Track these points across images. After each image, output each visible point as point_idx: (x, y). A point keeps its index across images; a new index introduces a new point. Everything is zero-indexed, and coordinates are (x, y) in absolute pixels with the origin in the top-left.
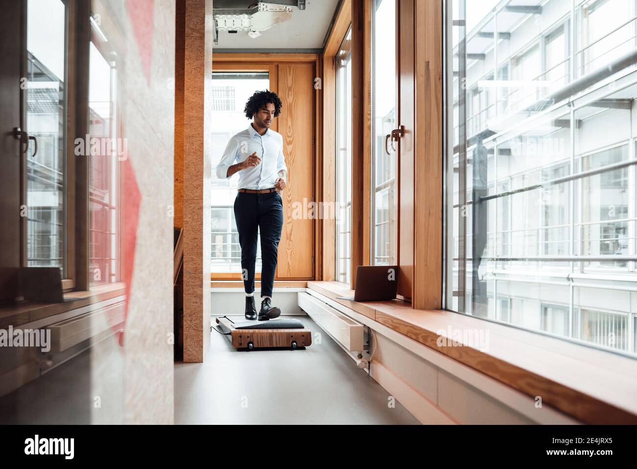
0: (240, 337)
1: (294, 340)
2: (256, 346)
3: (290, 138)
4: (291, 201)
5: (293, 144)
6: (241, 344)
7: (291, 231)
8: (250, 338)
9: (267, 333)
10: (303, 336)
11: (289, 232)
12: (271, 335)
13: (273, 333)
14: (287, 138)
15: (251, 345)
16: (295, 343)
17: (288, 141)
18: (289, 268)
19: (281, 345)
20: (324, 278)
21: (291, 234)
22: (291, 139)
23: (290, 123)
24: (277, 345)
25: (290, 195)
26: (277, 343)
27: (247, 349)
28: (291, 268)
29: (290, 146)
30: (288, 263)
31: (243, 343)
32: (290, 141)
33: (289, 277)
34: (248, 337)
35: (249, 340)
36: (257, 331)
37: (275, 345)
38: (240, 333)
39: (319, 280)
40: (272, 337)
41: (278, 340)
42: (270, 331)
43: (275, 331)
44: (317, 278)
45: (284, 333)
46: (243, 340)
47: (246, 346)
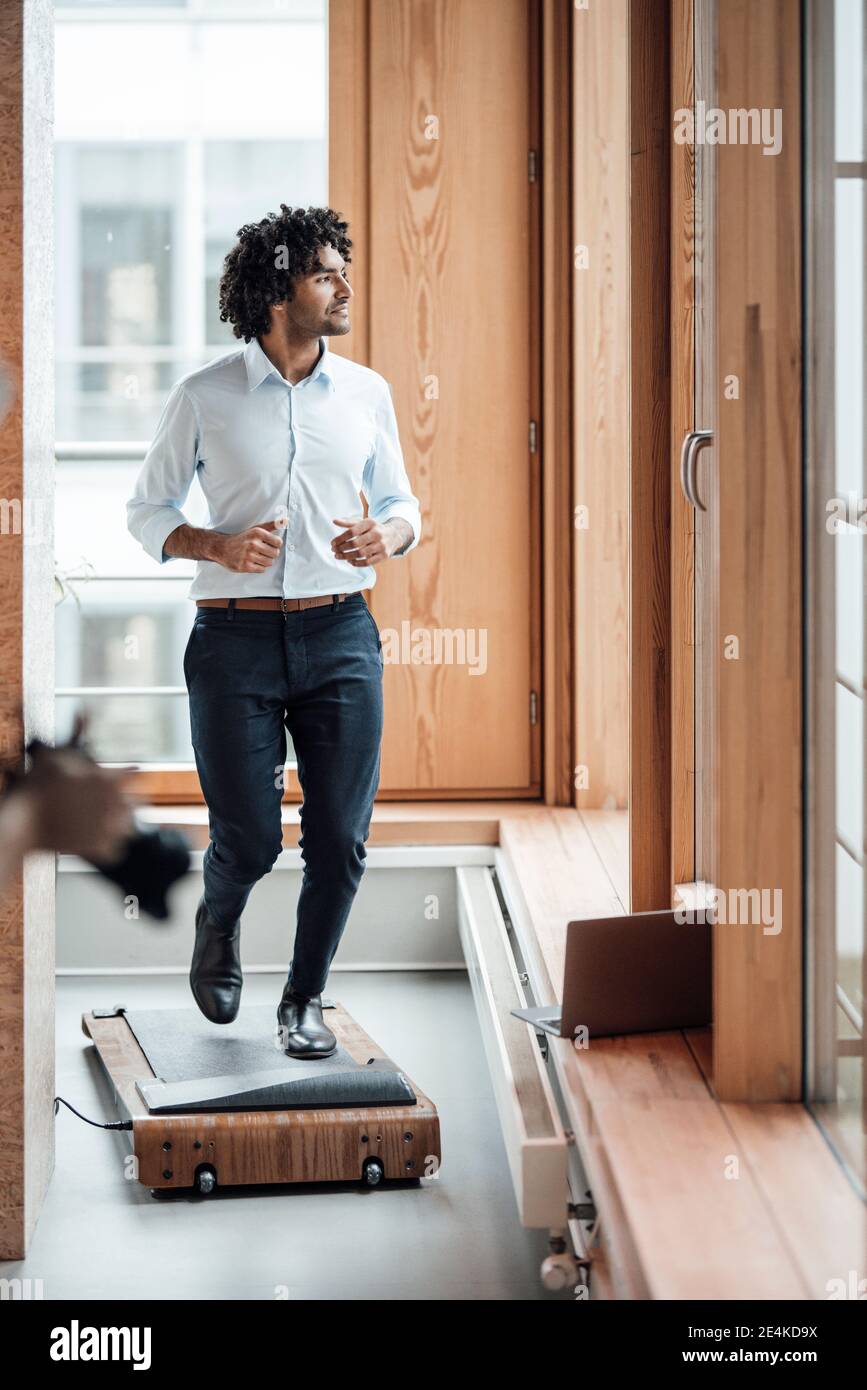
0: (168, 1145)
1: (374, 1153)
2: (226, 1180)
3: (424, 158)
4: (429, 440)
5: (438, 183)
6: (168, 1175)
7: (434, 578)
8: (207, 1147)
9: (269, 1128)
10: (408, 1136)
11: (422, 582)
12: (285, 1135)
13: (292, 1126)
14: (412, 156)
15: (208, 1176)
16: (375, 1167)
17: (417, 171)
18: (422, 742)
19: (322, 1175)
20: (580, 799)
21: (431, 592)
22: (430, 161)
23: (423, 90)
24: (305, 1176)
25: (428, 413)
26: (305, 1167)
27: (193, 1193)
28: (431, 744)
29: (426, 191)
30: (421, 723)
31: (175, 1169)
32: (424, 170)
33: (424, 784)
34: (197, 1146)
35: (200, 1157)
36: (231, 1119)
37: (298, 1176)
38: (166, 1131)
39: (558, 804)
40: (289, 1145)
41: (310, 1156)
42: (282, 1118)
43: (301, 1117)
44: (550, 795)
45: (335, 1126)
46: (176, 1159)
47: (188, 1182)
